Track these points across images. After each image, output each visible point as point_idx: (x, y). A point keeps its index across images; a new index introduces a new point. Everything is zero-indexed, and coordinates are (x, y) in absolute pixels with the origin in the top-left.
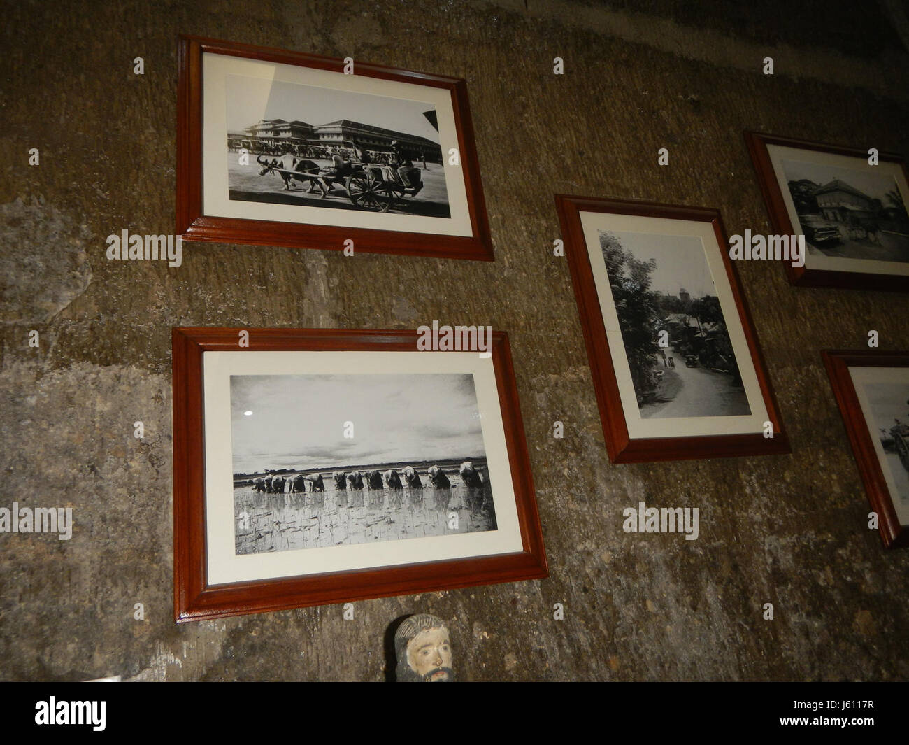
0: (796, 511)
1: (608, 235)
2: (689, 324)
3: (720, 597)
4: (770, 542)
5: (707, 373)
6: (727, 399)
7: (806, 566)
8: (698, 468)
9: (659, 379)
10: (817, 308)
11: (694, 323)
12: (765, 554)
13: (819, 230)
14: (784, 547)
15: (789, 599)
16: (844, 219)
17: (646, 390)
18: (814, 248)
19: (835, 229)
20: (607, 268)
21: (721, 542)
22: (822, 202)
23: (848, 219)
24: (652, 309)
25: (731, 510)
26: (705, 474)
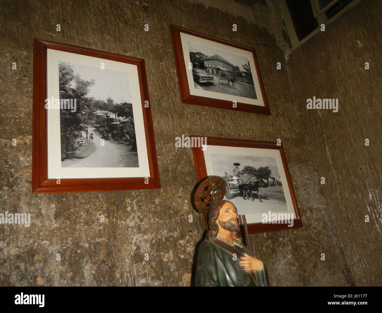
0: (158, 220)
1: (66, 64)
2: (109, 116)
3: (93, 272)
4: (136, 238)
5: (114, 143)
6: (124, 158)
7: (157, 251)
8: (98, 197)
9: (81, 145)
10: (195, 115)
11: (112, 116)
12: (132, 245)
13: (202, 77)
14: (146, 241)
15: (142, 270)
16: (217, 73)
17: (69, 151)
18: (198, 85)
19: (212, 78)
20: (60, 81)
21: (104, 239)
22: (206, 64)
23: (219, 74)
24: (86, 107)
25: (115, 220)
26: (102, 200)
